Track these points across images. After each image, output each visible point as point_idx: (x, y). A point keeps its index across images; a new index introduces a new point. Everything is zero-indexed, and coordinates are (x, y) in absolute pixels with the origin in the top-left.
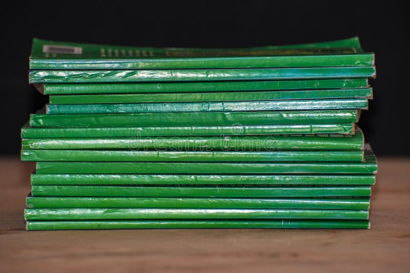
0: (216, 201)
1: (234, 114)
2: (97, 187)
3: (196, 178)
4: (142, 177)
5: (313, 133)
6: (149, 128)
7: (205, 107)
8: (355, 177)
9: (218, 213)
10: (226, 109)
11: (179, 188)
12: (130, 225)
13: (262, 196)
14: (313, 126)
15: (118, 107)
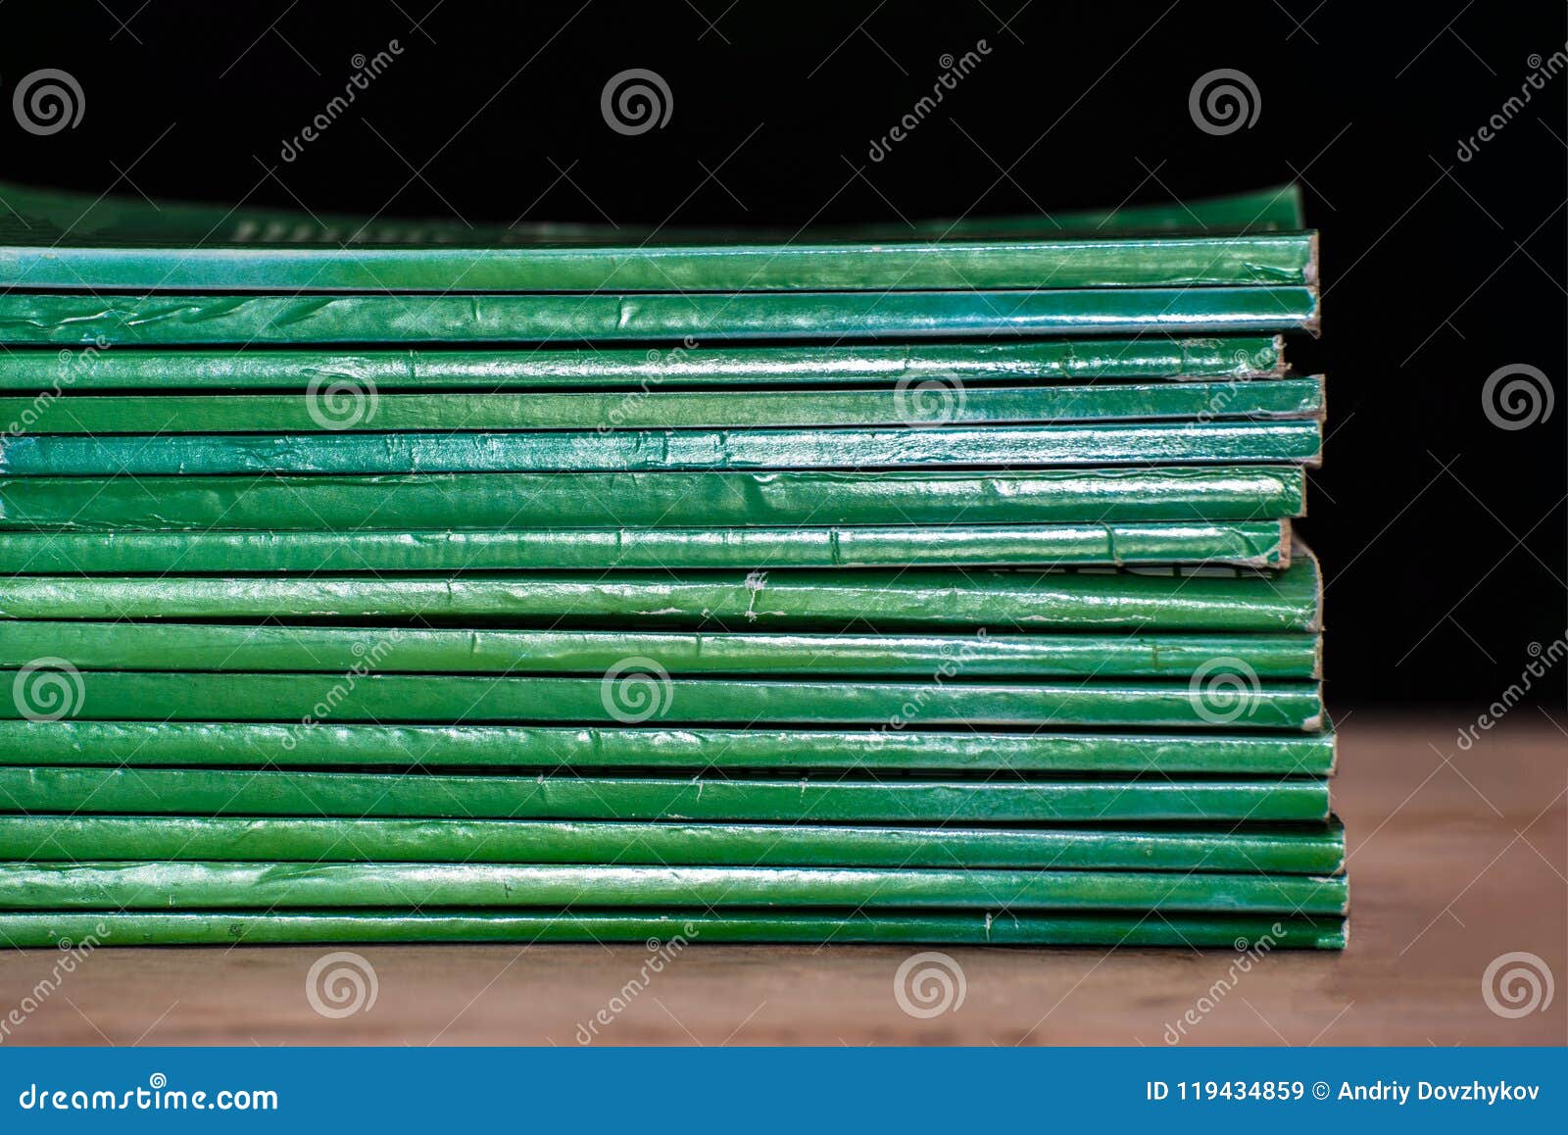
0: (715, 837)
1: (793, 480)
2: (202, 773)
3: (597, 740)
4: (379, 735)
5: (1118, 561)
6: (443, 536)
7: (648, 451)
8: (1252, 742)
9: (727, 881)
10: (736, 458)
11: (540, 780)
12: (363, 927)
13: (880, 817)
14: (1119, 532)
15: (289, 450)
